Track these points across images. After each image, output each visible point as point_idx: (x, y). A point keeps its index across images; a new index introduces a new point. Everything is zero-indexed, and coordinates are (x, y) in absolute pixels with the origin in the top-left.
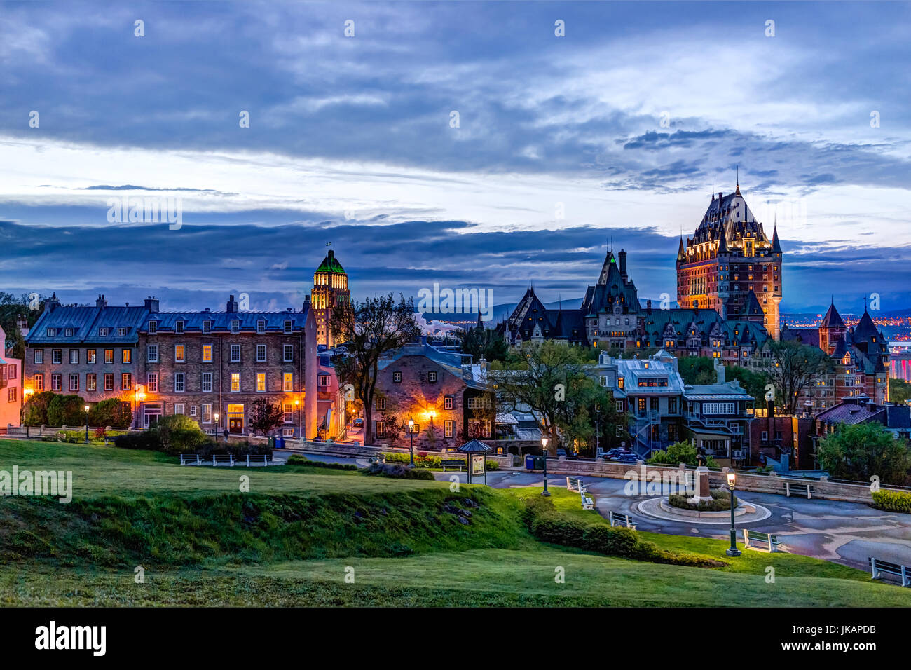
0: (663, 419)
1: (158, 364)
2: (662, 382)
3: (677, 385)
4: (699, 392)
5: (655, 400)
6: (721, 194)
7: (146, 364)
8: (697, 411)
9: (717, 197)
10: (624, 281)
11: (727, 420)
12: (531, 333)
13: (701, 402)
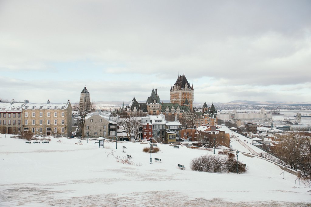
0: (161, 130)
1: (28, 117)
2: (161, 121)
3: (164, 122)
4: (170, 123)
5: (159, 125)
6: (180, 75)
7: (24, 117)
8: (169, 128)
9: (179, 76)
10: (157, 96)
11: (175, 130)
12: (134, 109)
13: (170, 126)
